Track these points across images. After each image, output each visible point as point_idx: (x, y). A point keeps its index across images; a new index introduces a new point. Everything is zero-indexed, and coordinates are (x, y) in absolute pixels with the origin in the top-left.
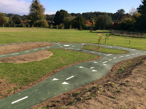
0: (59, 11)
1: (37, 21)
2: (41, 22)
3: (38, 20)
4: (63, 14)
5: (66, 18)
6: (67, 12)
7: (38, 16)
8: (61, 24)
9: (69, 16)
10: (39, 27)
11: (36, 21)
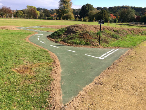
0: (85, 5)
1: (65, 15)
2: (68, 15)
3: (65, 13)
4: (89, 8)
5: (91, 11)
6: (92, 6)
7: (66, 9)
8: (86, 17)
9: (94, 10)
10: (66, 20)
11: (63, 15)
